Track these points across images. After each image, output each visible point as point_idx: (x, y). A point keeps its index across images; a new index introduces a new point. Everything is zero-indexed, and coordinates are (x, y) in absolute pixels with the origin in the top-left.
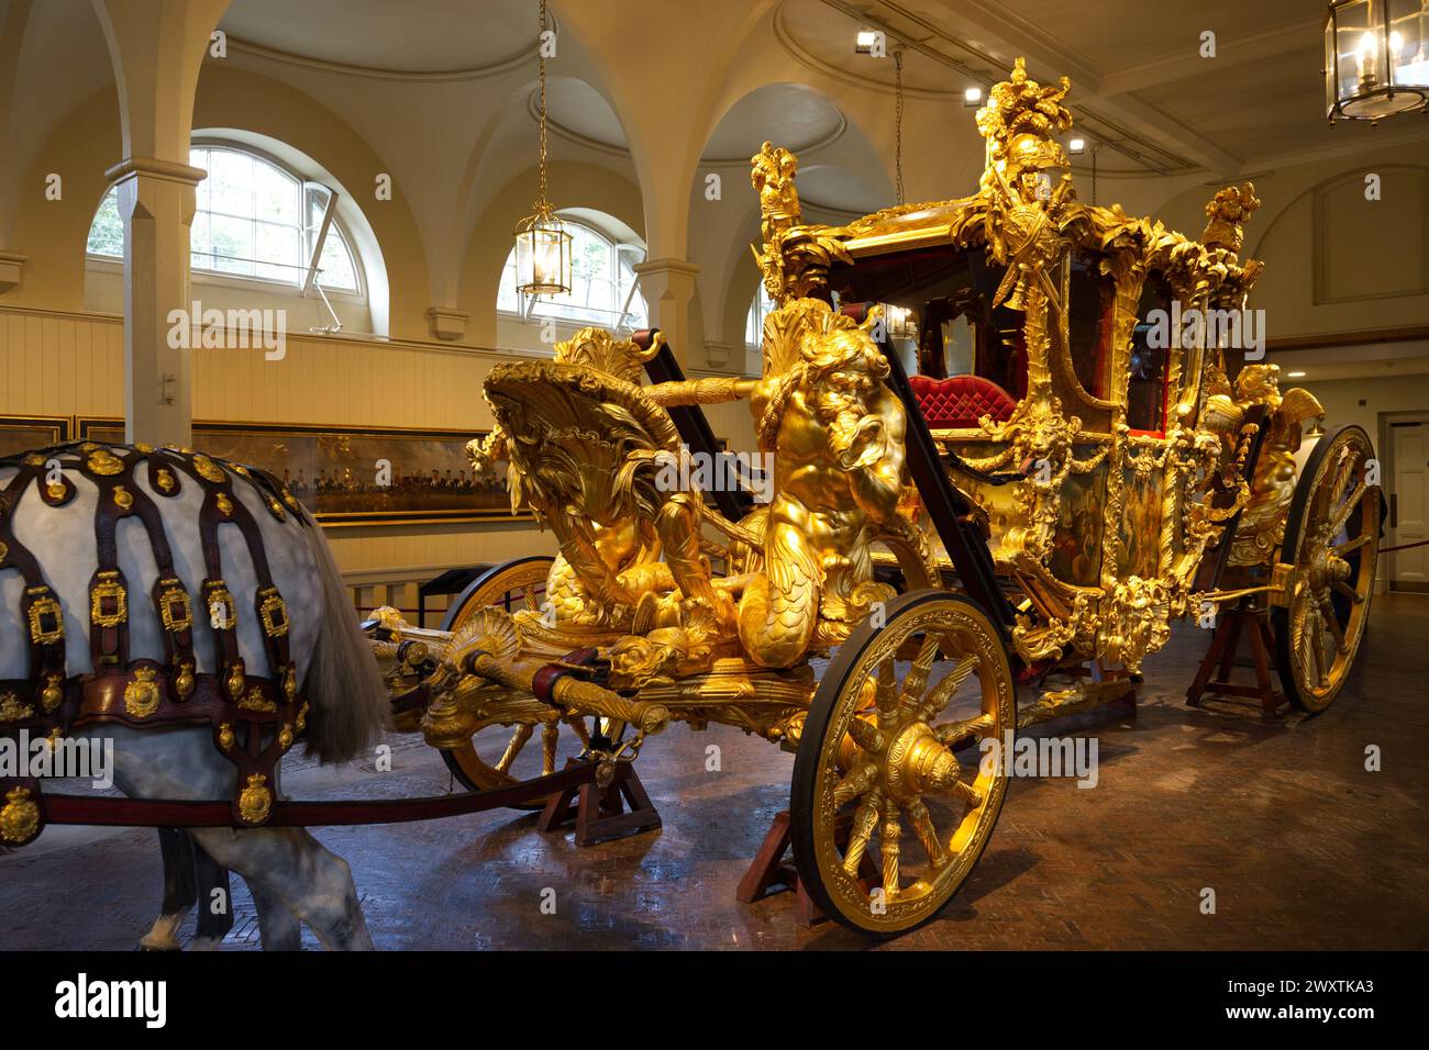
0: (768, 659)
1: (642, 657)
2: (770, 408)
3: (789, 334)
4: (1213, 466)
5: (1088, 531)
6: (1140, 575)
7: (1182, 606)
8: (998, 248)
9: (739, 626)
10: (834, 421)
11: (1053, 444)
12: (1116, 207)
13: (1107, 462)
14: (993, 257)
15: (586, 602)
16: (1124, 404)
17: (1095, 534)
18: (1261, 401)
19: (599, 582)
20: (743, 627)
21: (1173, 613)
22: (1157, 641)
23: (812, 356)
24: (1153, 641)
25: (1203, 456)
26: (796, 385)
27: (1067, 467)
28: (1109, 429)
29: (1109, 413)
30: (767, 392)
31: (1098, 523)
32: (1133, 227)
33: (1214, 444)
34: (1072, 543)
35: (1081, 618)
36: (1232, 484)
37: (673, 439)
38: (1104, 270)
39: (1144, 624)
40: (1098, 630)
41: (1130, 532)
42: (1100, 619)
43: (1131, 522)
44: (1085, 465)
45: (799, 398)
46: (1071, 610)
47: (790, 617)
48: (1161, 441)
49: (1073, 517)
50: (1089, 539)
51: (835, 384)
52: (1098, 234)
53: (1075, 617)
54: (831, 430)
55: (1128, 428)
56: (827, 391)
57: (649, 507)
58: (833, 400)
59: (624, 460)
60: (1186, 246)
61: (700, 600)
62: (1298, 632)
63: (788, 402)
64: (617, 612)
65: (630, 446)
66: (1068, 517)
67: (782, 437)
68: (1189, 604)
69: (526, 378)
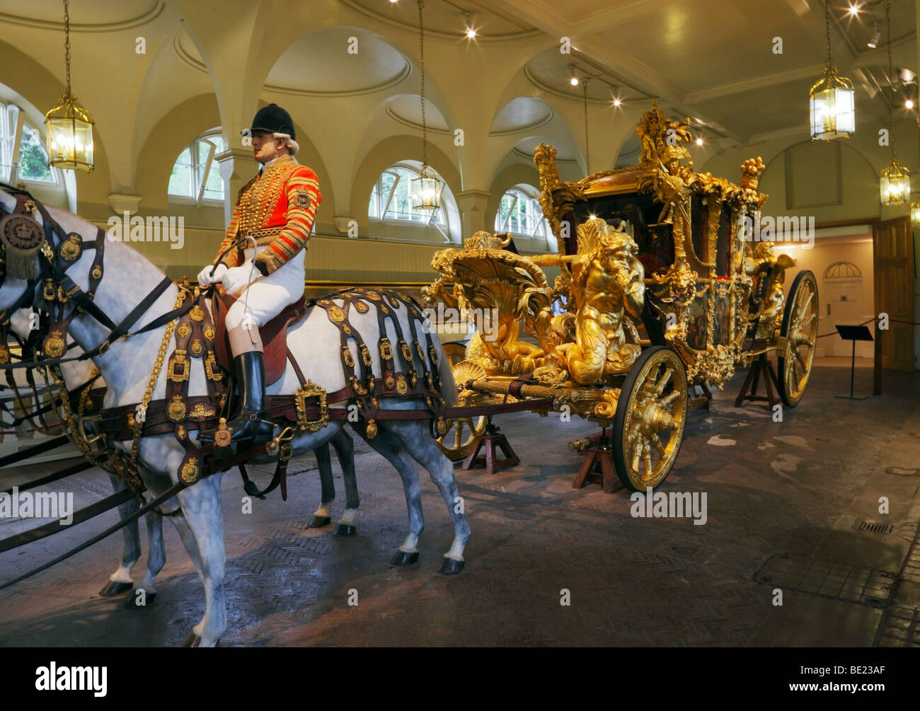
0: (585, 379)
1: (553, 376)
2: (584, 268)
3: (590, 235)
4: (750, 292)
5: (701, 325)
6: (722, 344)
7: (739, 357)
8: (660, 195)
9: (569, 367)
10: (617, 273)
11: (688, 285)
12: (709, 174)
13: (709, 292)
14: (657, 198)
15: (492, 360)
16: (714, 264)
17: (704, 326)
18: (767, 260)
19: (497, 350)
20: (571, 367)
21: (735, 361)
22: (730, 375)
23: (607, 245)
24: (728, 375)
25: (746, 287)
26: (595, 258)
27: (694, 295)
28: (709, 276)
29: (708, 269)
30: (582, 261)
31: (705, 320)
32: (717, 183)
33: (750, 281)
34: (695, 330)
35: (700, 365)
36: (757, 302)
37: (545, 283)
38: (705, 203)
39: (725, 367)
40: (707, 369)
41: (718, 324)
42: (707, 365)
43: (718, 320)
44: (700, 294)
45: (597, 263)
46: (696, 361)
47: (595, 361)
48: (729, 281)
49: (695, 318)
50: (701, 328)
51: (616, 256)
52: (702, 187)
53: (698, 364)
54: (617, 277)
55: (716, 276)
56: (613, 260)
57: (533, 313)
58: (616, 263)
59: (524, 292)
60: (737, 190)
61: (553, 355)
62: (787, 372)
63: (592, 266)
64: (506, 364)
65: (526, 286)
66: (693, 318)
67: (590, 280)
68: (741, 357)
69: (478, 257)
